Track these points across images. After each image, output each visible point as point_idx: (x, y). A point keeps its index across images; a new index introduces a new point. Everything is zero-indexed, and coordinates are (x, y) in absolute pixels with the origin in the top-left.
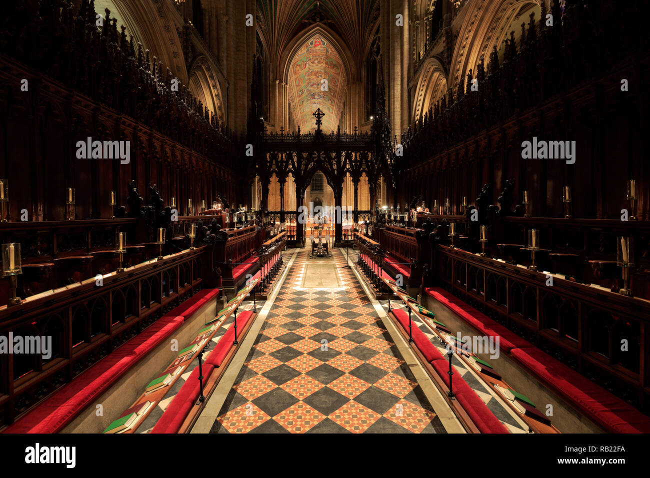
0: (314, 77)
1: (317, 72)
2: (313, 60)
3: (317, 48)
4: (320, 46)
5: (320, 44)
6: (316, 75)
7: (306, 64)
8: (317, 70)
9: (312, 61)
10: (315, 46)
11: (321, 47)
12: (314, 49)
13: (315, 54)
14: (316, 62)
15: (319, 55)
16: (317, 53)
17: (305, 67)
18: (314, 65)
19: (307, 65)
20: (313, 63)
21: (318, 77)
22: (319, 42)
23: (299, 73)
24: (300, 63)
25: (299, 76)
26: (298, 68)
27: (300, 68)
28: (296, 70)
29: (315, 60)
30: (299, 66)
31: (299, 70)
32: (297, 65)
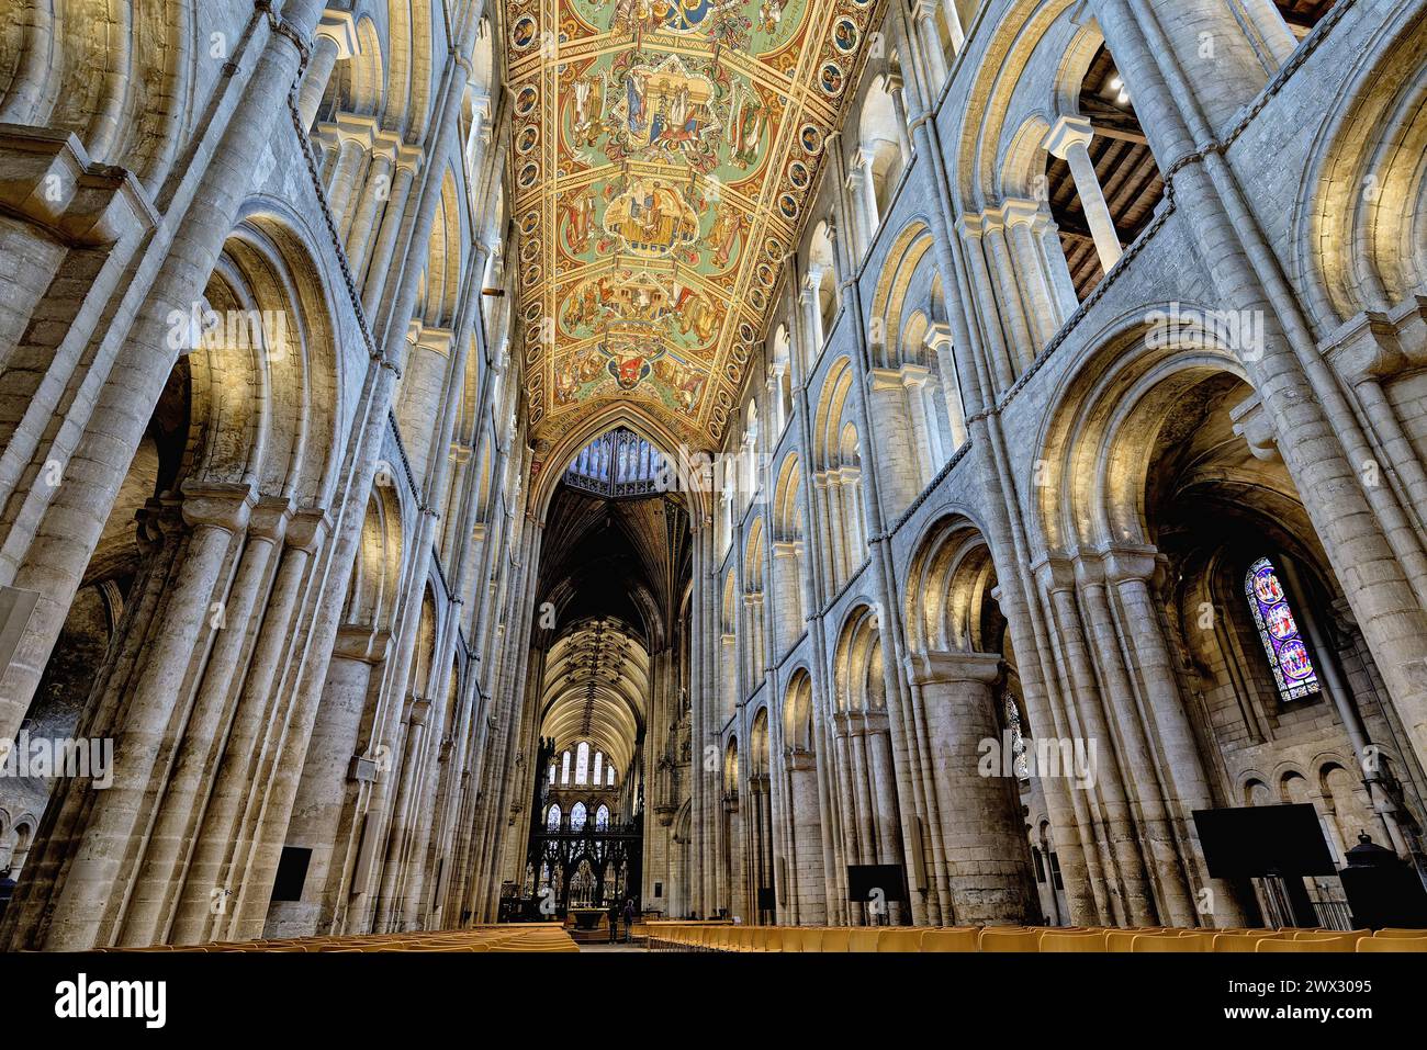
0: (668, 207)
1: (648, 238)
2: (652, 310)
3: (631, 355)
5: (623, 367)
6: (658, 217)
9: (657, 306)
10: (636, 362)
11: (621, 357)
12: (645, 353)
14: (643, 300)
18: (654, 284)
20: (655, 296)
21: (651, 201)
22: (623, 372)
23: (710, 295)
24: (692, 336)
25: (713, 280)
26: (705, 323)
27: (700, 313)
28: (712, 327)
29: (646, 308)
30: (697, 328)
31: (704, 312)
32: (702, 340)
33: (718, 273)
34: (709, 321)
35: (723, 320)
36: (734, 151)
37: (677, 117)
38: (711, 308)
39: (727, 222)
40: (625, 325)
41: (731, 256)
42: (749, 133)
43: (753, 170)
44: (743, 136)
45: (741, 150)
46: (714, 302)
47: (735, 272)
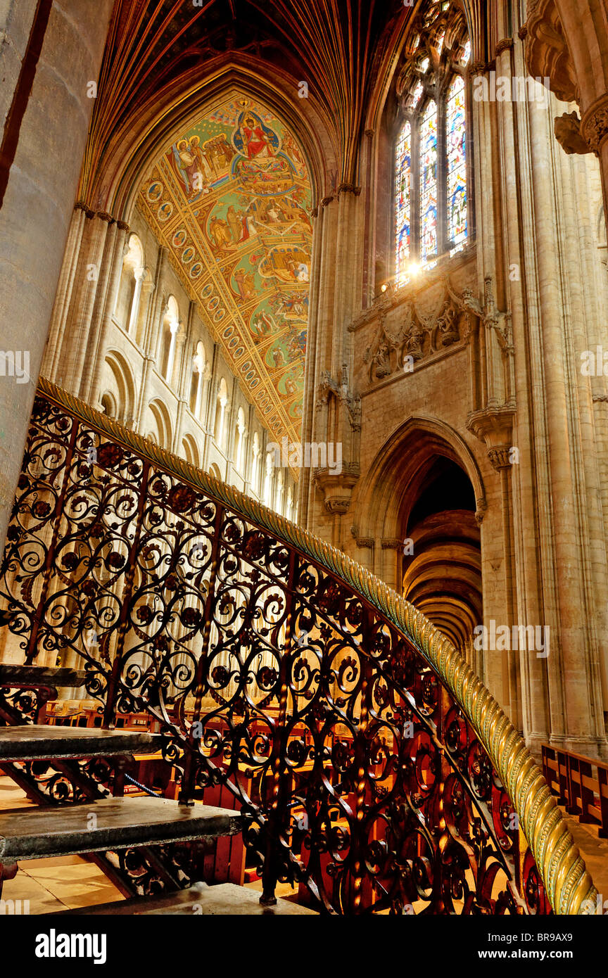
0: (285, 273)
4: (265, 149)
7: (245, 223)
8: (285, 246)
11: (270, 155)
13: (260, 183)
15: (274, 189)
16: (265, 179)
17: (246, 236)
19: (251, 228)
23: (231, 252)
24: (222, 216)
25: (235, 263)
26: (221, 233)
27: (229, 235)
28: (214, 237)
29: (268, 209)
30: (223, 225)
31: (227, 239)
32: (214, 221)
33: (236, 269)
34: (219, 239)
35: (212, 250)
36: (264, 315)
37: (297, 307)
38: (224, 247)
39: (249, 292)
40: (279, 189)
41: (235, 283)
42: (262, 325)
43: (252, 317)
44: (264, 322)
45: (262, 318)
46: (226, 251)
47: (227, 280)
